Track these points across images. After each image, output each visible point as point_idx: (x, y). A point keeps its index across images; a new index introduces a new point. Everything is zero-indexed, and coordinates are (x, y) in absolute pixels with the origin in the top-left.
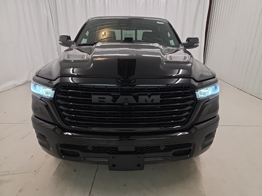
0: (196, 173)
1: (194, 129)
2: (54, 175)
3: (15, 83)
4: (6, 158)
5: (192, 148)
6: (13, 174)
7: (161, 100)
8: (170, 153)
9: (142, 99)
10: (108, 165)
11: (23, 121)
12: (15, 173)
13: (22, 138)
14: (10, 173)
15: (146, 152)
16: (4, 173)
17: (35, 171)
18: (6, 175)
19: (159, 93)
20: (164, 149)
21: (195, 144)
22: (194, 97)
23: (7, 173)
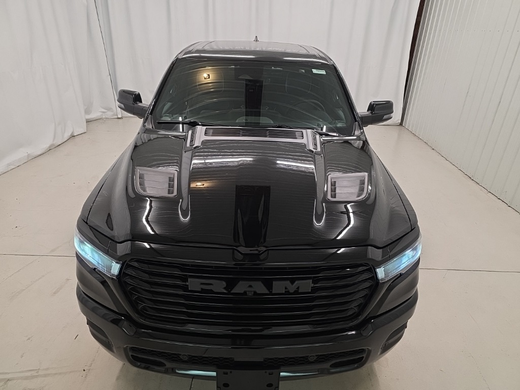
0: (371, 380)
1: (370, 325)
2: (118, 379)
3: (29, 153)
4: (29, 339)
5: (365, 355)
6: (45, 376)
7: (314, 287)
8: (327, 365)
9: (279, 287)
10: (215, 382)
11: (53, 251)
12: (49, 375)
13: (55, 293)
14: (40, 373)
15: (284, 365)
16: (29, 374)
17: (84, 370)
18: (33, 377)
19: (311, 277)
20: (315, 361)
21: (369, 352)
22: (374, 276)
23: (34, 373)
